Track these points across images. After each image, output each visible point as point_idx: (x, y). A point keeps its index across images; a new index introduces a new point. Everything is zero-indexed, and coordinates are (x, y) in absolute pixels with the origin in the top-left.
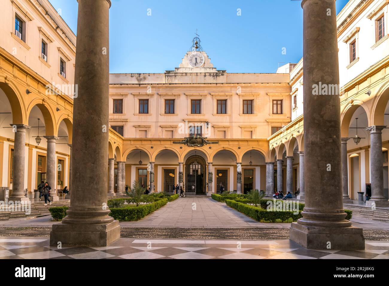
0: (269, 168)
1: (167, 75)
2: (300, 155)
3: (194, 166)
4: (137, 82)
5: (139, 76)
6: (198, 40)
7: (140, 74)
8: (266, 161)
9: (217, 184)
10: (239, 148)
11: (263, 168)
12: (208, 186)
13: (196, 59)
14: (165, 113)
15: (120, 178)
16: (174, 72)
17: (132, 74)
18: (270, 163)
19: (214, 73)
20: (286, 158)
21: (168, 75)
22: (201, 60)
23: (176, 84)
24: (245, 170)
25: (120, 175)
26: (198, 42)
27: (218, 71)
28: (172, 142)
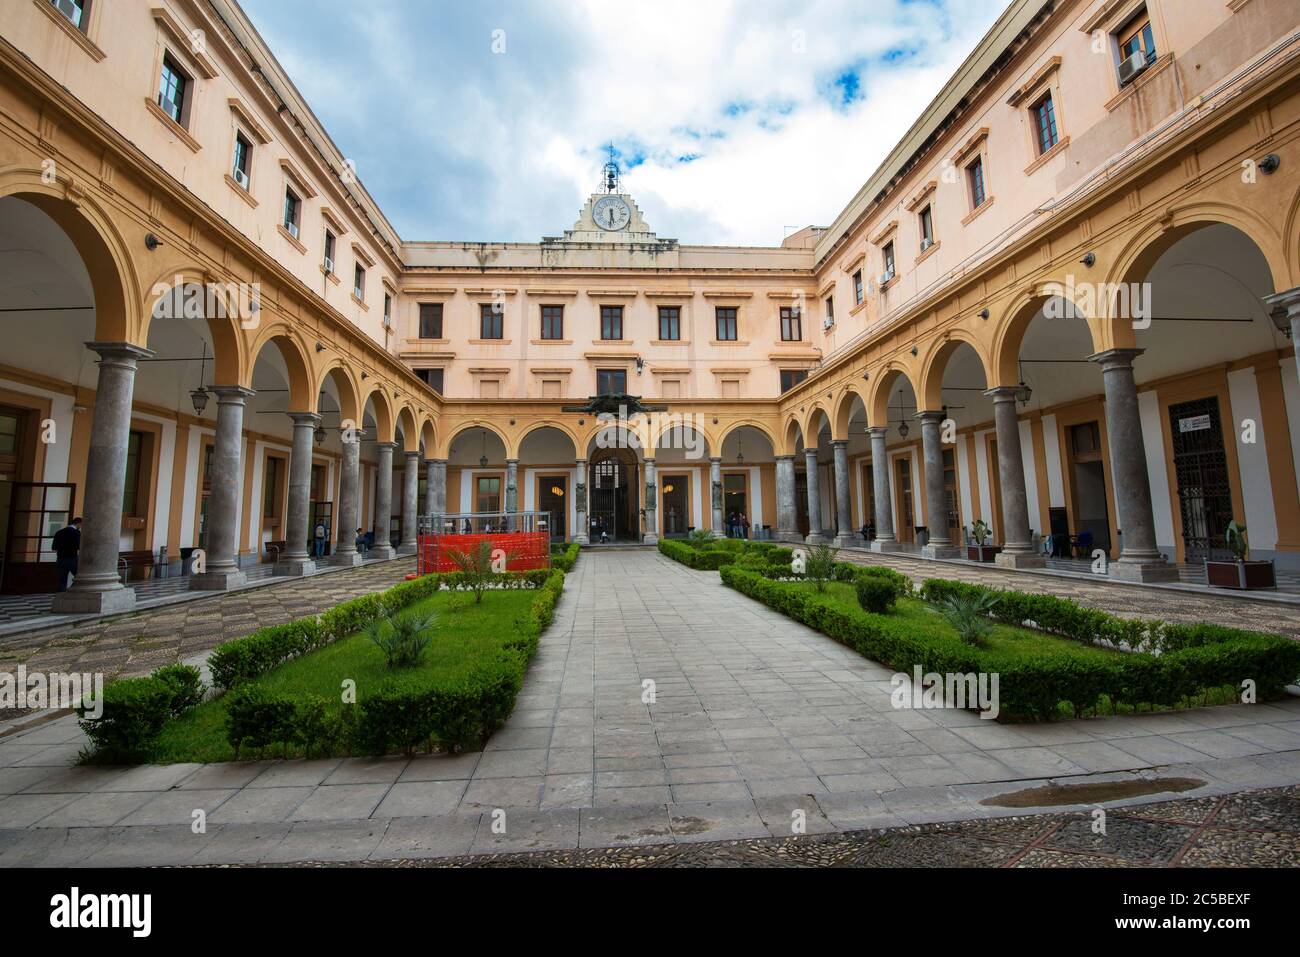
0: (785, 471)
1: (545, 246)
2: (872, 435)
3: (605, 467)
4: (476, 263)
5: (482, 249)
6: (614, 170)
7: (484, 244)
8: (777, 454)
9: (664, 511)
10: (716, 422)
11: (769, 469)
12: (644, 519)
13: (611, 211)
14: (542, 338)
15: (432, 502)
16: (562, 241)
17: (465, 244)
18: (786, 458)
19: (651, 245)
20: (833, 445)
21: (549, 247)
22: (623, 214)
23: (566, 268)
24: (726, 476)
25: (433, 495)
26: (615, 174)
27: (660, 240)
28: (560, 408)
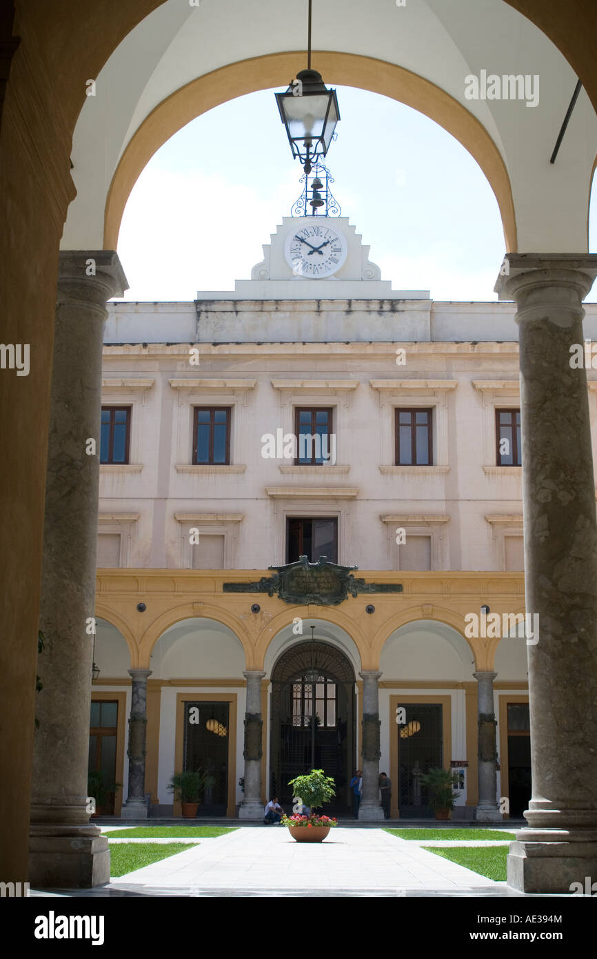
1: (203, 306)
3: (308, 687)
14: (195, 462)
16: (232, 298)
19: (383, 301)
21: (209, 308)
22: (335, 250)
23: (237, 343)
24: (509, 706)
27: (399, 293)
28: (220, 585)
